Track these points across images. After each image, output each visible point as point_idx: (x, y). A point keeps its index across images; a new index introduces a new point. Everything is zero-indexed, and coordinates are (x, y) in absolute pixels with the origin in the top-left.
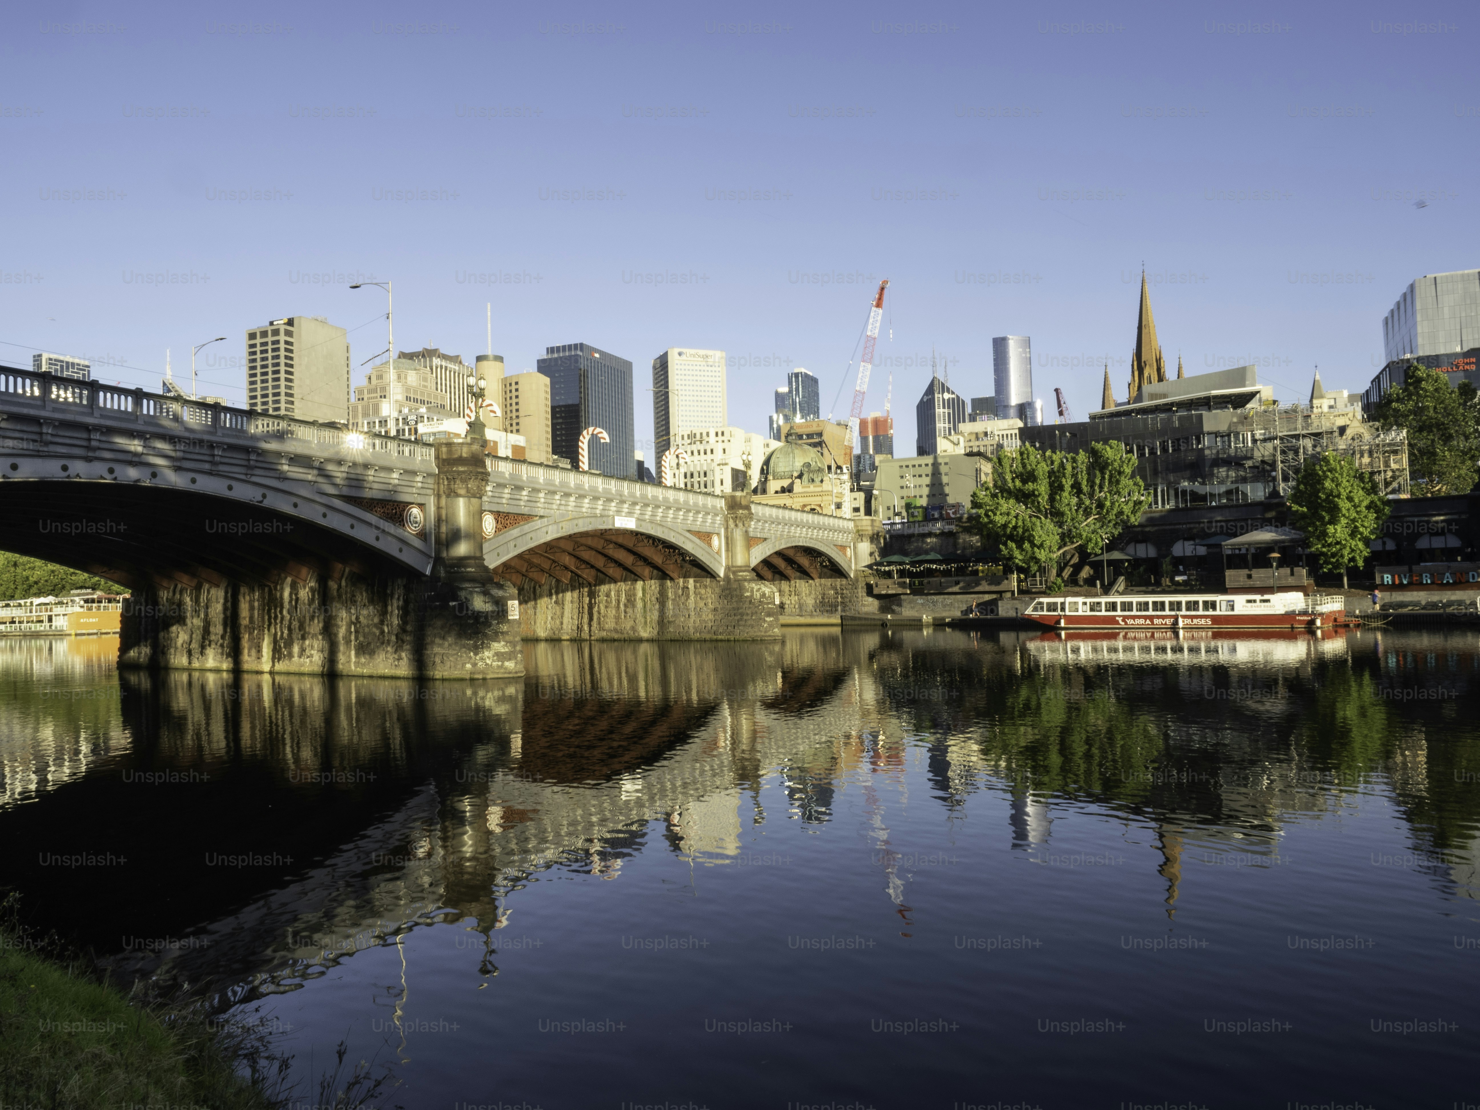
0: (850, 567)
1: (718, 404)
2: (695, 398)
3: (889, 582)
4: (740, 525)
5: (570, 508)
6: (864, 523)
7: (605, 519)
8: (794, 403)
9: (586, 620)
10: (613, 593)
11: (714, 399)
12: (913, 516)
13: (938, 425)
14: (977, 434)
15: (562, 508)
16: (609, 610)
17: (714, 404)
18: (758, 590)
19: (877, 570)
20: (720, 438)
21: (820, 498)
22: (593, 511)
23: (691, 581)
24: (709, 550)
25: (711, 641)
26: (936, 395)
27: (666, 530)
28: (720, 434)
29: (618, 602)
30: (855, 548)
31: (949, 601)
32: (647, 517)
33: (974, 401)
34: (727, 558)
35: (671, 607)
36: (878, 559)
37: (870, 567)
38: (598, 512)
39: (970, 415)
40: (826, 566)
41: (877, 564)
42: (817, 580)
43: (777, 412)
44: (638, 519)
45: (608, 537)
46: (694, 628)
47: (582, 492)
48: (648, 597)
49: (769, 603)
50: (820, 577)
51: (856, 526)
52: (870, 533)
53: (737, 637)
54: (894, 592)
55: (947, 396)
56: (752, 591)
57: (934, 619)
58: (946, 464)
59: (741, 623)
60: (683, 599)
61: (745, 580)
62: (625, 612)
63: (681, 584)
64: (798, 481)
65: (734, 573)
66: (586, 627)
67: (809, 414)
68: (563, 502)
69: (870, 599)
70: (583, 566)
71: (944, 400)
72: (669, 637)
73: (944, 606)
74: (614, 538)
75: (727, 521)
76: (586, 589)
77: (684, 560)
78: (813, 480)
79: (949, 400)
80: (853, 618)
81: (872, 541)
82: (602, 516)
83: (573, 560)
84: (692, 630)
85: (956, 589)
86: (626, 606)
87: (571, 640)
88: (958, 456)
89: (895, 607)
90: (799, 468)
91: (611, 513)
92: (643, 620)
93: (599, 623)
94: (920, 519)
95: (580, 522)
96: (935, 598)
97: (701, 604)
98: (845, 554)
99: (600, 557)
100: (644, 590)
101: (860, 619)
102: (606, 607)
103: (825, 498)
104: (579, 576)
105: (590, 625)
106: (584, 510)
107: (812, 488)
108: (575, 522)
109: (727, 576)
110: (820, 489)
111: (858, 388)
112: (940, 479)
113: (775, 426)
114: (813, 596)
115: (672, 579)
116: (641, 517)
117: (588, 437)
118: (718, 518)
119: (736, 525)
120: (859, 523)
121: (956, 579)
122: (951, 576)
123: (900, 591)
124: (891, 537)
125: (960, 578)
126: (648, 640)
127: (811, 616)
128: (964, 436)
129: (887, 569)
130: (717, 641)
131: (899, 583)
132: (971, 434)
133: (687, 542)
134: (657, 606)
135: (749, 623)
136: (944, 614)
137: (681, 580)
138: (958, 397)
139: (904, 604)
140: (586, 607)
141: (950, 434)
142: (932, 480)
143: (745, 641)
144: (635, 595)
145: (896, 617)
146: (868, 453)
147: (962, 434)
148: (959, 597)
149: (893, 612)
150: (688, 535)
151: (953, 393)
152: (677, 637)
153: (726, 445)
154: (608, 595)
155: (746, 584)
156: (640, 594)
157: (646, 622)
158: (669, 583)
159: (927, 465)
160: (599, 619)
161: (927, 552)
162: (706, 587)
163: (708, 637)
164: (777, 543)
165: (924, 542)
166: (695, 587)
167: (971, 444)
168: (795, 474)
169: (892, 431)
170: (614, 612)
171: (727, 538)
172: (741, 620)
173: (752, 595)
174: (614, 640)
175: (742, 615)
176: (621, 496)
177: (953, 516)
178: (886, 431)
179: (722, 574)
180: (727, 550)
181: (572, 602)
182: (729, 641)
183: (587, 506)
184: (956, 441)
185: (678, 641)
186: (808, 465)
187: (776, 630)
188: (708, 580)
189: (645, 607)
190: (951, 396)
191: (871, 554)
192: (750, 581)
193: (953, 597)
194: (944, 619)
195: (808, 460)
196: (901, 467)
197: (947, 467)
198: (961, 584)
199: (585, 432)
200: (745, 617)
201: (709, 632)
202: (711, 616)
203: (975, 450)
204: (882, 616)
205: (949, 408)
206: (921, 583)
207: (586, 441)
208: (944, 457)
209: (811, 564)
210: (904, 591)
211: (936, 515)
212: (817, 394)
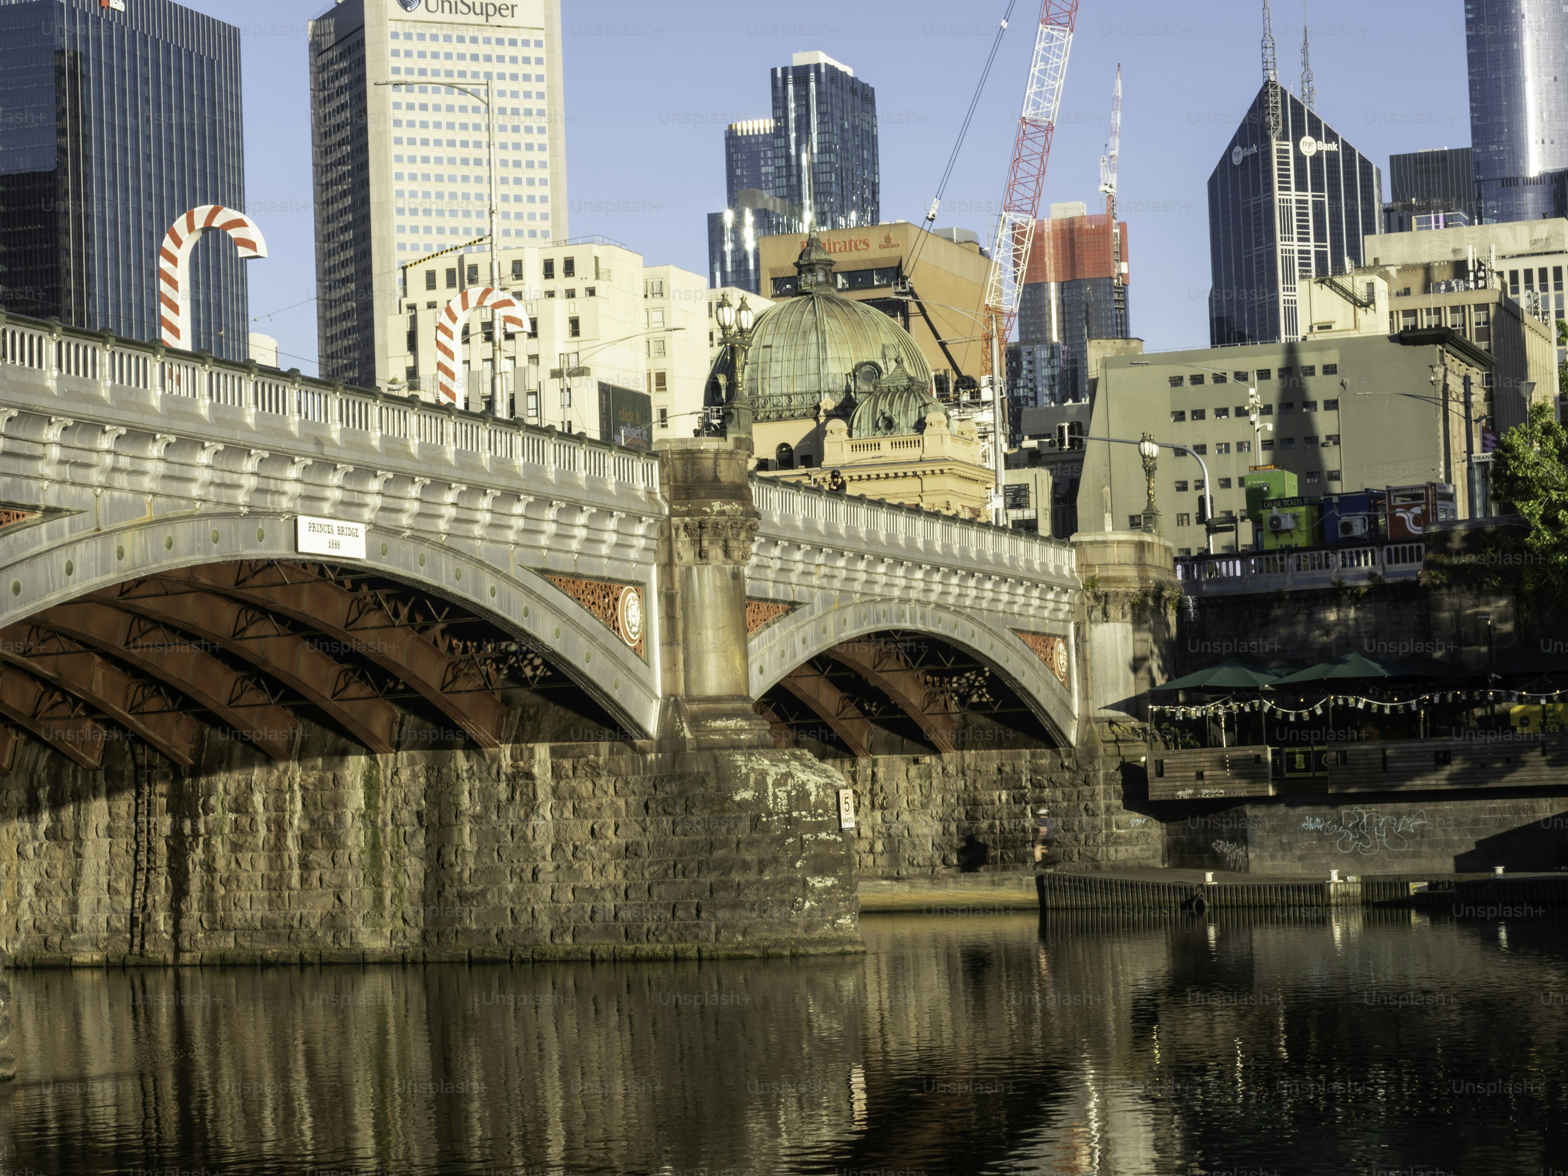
0: (1068, 709)
1: (537, 173)
2: (459, 152)
3: (1203, 758)
4: (716, 553)
5: (147, 483)
6: (1114, 554)
7: (263, 524)
8: (791, 170)
9: (161, 894)
10: (258, 799)
11: (524, 156)
12: (1277, 531)
13: (1280, 245)
14: (1427, 268)
15: (122, 480)
16: (245, 857)
17: (524, 173)
18: (780, 781)
19: (1160, 718)
20: (560, 282)
21: (913, 485)
22: (226, 495)
23: (542, 751)
24: (613, 643)
25: (616, 960)
26: (1275, 145)
27: (468, 569)
28: (559, 268)
29: (279, 827)
30: (1082, 639)
31: (1414, 823)
32: (405, 520)
33: (1397, 162)
34: (670, 667)
35: (468, 843)
36: (1160, 681)
37: (1133, 706)
38: (241, 497)
39: (1388, 211)
40: (978, 707)
41: (1157, 695)
42: (950, 757)
43: (733, 201)
44: (375, 528)
45: (257, 594)
46: (554, 914)
47: (188, 427)
48: (386, 807)
49: (820, 827)
50: (961, 745)
51: (1084, 566)
52: (1134, 587)
53: (708, 948)
54: (1219, 792)
55: (1309, 146)
56: (761, 785)
57: (1367, 883)
58: (1330, 370)
59: (722, 896)
60: (513, 814)
61: (736, 746)
62: (305, 865)
63: (506, 762)
64: (837, 426)
65: (696, 721)
66: (162, 920)
67: (843, 211)
68: (124, 462)
69: (1137, 819)
70: (154, 704)
71: (1300, 158)
72: (462, 948)
73: (1398, 839)
74: (279, 599)
75: (669, 540)
76: (162, 788)
77: (515, 675)
78: (890, 424)
79: (1317, 158)
80: (1082, 885)
81: (1138, 622)
82: (254, 513)
83: (122, 679)
84: (545, 923)
85: (1437, 780)
86: (305, 842)
87: (107, 967)
88: (1369, 341)
89: (1222, 846)
90: (841, 383)
91: (285, 503)
92: (368, 894)
93: (210, 905)
94: (1301, 540)
95: (182, 532)
96: (1365, 812)
97: (580, 832)
98: (1048, 661)
99: (218, 669)
100: (371, 785)
101: (1107, 886)
102: (236, 847)
103: (930, 483)
104: (139, 740)
105: (176, 913)
106: (195, 490)
107: (887, 450)
108: (167, 532)
109: (668, 731)
110: (913, 453)
111: (1028, 113)
112: (1308, 423)
113: (728, 247)
114: (936, 808)
115: (472, 746)
116: (387, 520)
117: (189, 241)
118: (640, 529)
119: (702, 555)
120: (1095, 557)
121: (1437, 743)
122: (1413, 735)
123: (1241, 789)
124: (1201, 604)
125: (1455, 742)
126: (385, 963)
127: (933, 878)
128: (1385, 276)
129: (1195, 712)
130: (635, 960)
131: (1235, 764)
132: (1405, 269)
133: (539, 610)
134: (420, 841)
135: (751, 896)
136: (1398, 868)
137: (506, 751)
138: (1346, 147)
139: (1257, 833)
140: (161, 846)
141: (1339, 269)
142: (1279, 426)
143: (736, 959)
144: (337, 803)
145: (1233, 880)
146: (1043, 340)
147: (1377, 267)
148: (1447, 806)
149: (1217, 862)
150: (539, 585)
151: (1331, 136)
152: (494, 950)
153: (581, 306)
154: (241, 806)
155: (739, 759)
156: (356, 798)
157: (378, 899)
158: (461, 761)
159: (1264, 374)
160: (208, 888)
161: (1328, 655)
162: (595, 771)
163: (604, 947)
164: (831, 622)
165: (1313, 622)
166: (557, 772)
167: (1408, 303)
168: (828, 403)
169: (1124, 268)
170: (262, 864)
171: (669, 599)
172: (725, 886)
173: (760, 799)
174: (265, 965)
175: (725, 867)
176: (319, 442)
177: (1415, 530)
178: (1106, 265)
179: (652, 727)
180: (670, 640)
181: (110, 832)
182: (678, 959)
183: (206, 475)
184: (1361, 292)
185: (495, 962)
186: (871, 371)
187: (845, 921)
188: (604, 747)
189: (375, 846)
190: (1325, 147)
191: (1137, 664)
192: (751, 748)
193: (1429, 806)
194: (1401, 883)
195: (872, 354)
196: (1176, 381)
197: (1334, 379)
198: (1456, 766)
199: (180, 224)
200: (736, 877)
201: (607, 931)
202: (614, 875)
203: (1425, 322)
204: (1186, 877)
205: (1317, 186)
206: (1314, 761)
207: (184, 255)
208: (1321, 347)
209: (931, 699)
210: (1257, 790)
211: (1359, 529)
212: (870, 141)
